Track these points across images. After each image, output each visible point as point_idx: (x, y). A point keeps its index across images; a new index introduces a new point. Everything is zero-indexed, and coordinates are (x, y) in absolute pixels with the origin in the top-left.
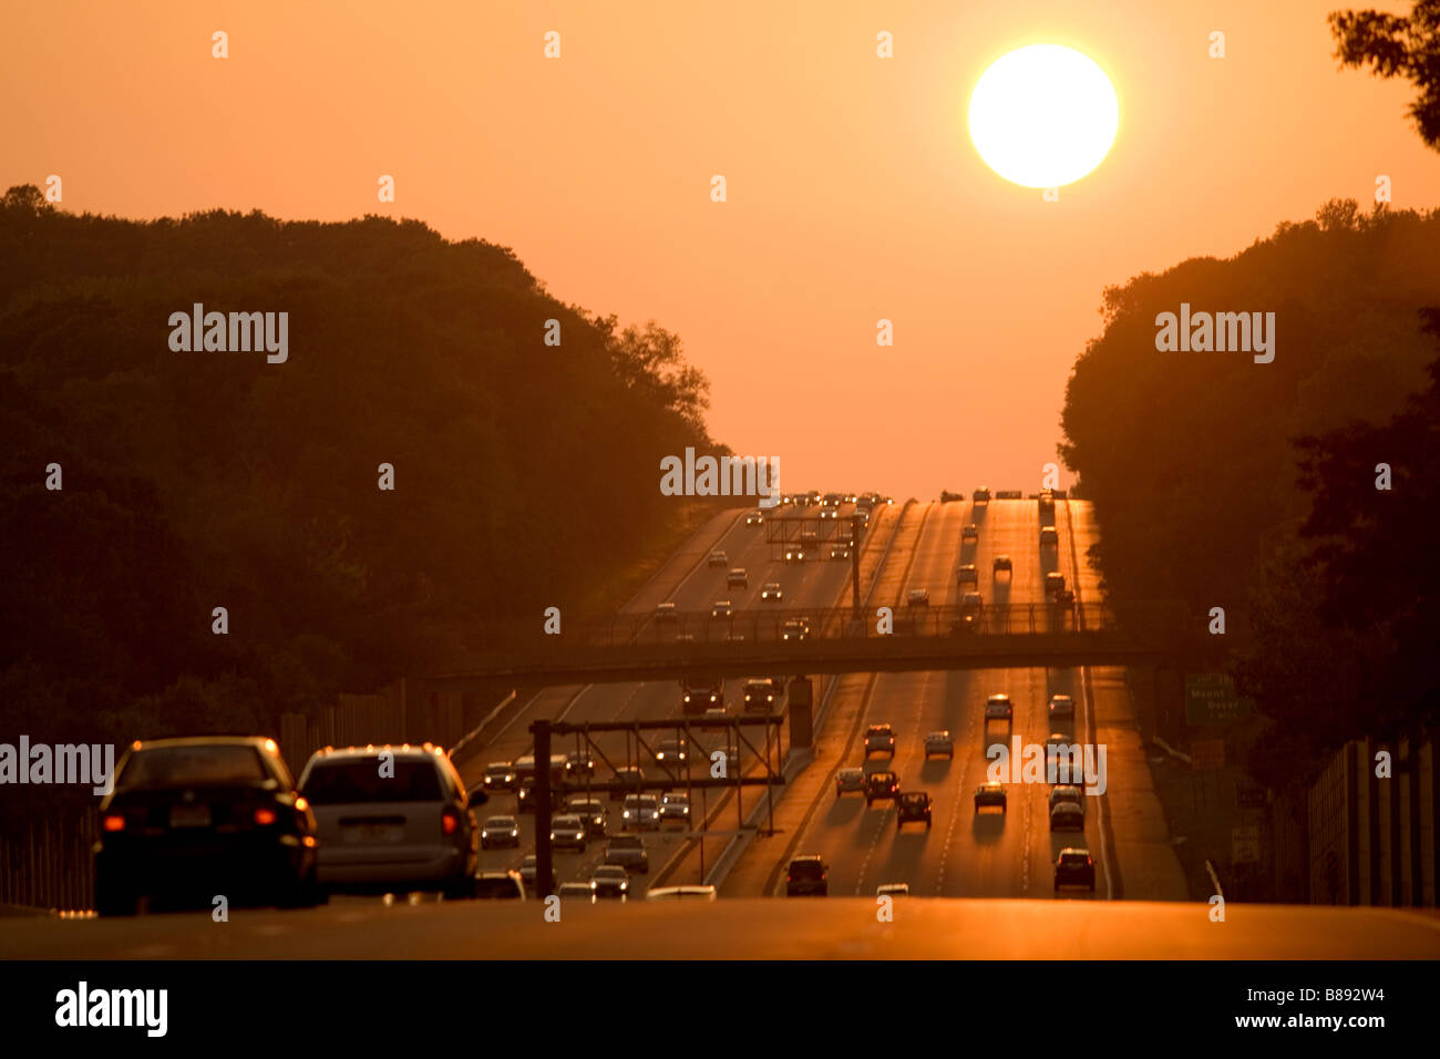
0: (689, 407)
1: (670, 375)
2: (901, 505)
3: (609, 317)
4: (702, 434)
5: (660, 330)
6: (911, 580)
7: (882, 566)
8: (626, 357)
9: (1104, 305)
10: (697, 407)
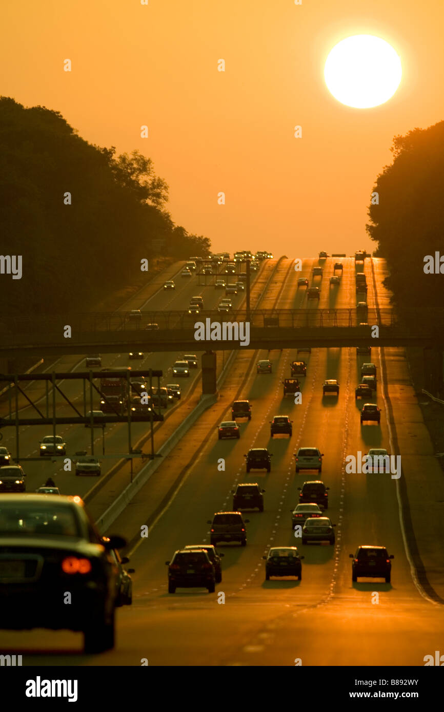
0: (156, 200)
1: (145, 181)
2: (277, 259)
3: (111, 148)
4: (169, 219)
5: (140, 156)
6: (282, 299)
7: (266, 291)
8: (121, 171)
9: (394, 146)
10: (161, 200)
